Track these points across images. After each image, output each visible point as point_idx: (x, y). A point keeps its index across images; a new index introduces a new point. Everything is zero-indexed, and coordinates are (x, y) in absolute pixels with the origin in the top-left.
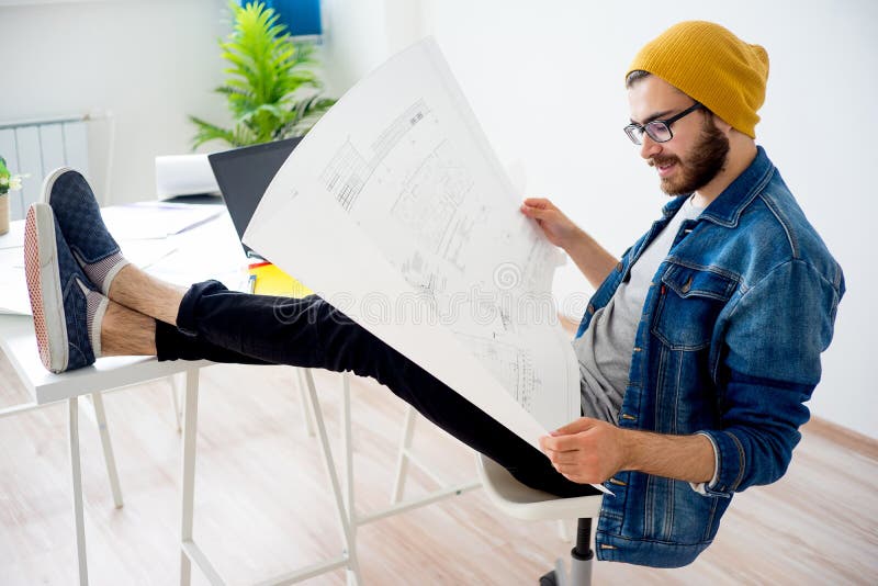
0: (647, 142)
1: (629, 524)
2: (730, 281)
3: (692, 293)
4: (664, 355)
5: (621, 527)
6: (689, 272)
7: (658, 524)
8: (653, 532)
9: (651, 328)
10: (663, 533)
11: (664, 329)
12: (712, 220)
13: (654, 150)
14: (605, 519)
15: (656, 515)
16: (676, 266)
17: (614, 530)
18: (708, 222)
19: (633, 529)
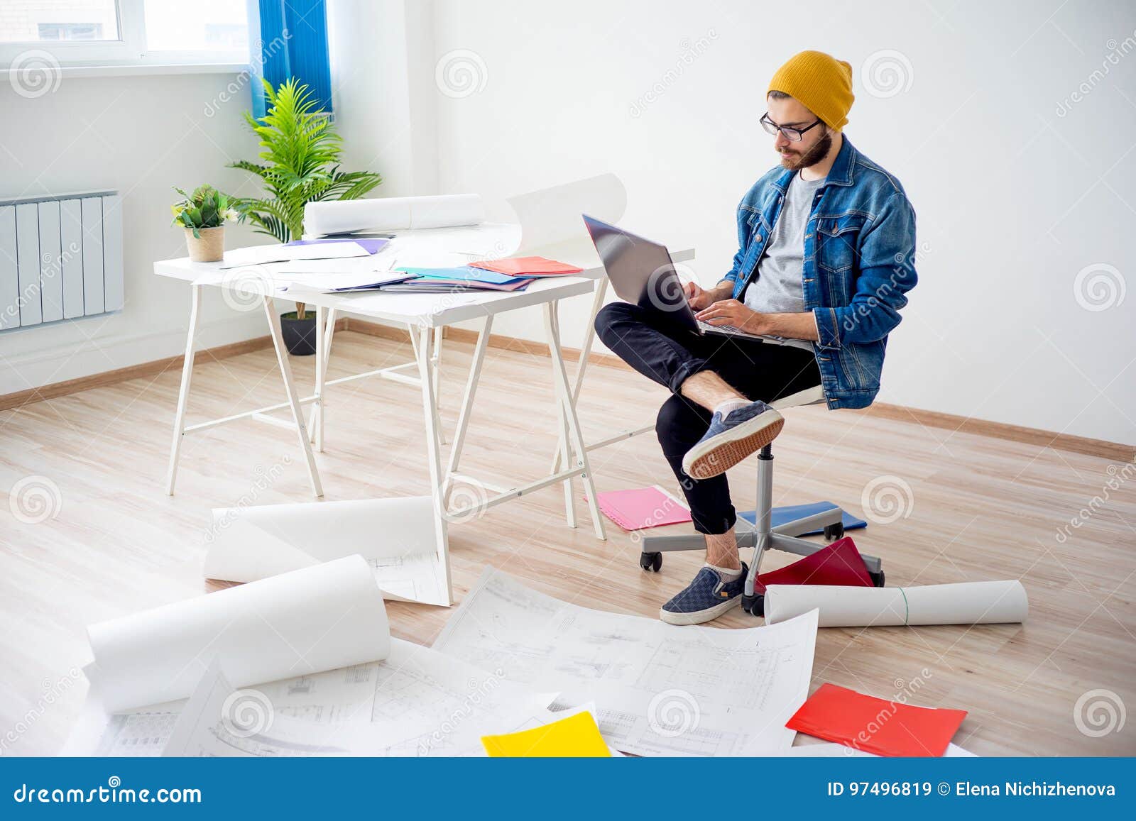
0: (780, 137)
1: (841, 381)
2: (861, 217)
3: (841, 232)
4: (830, 278)
5: (838, 384)
6: (833, 221)
7: (856, 380)
8: (855, 385)
9: (818, 263)
10: (861, 385)
11: (826, 262)
12: (836, 184)
13: (785, 144)
14: (827, 382)
15: (853, 377)
16: (823, 219)
17: (835, 387)
18: (833, 186)
19: (844, 384)
